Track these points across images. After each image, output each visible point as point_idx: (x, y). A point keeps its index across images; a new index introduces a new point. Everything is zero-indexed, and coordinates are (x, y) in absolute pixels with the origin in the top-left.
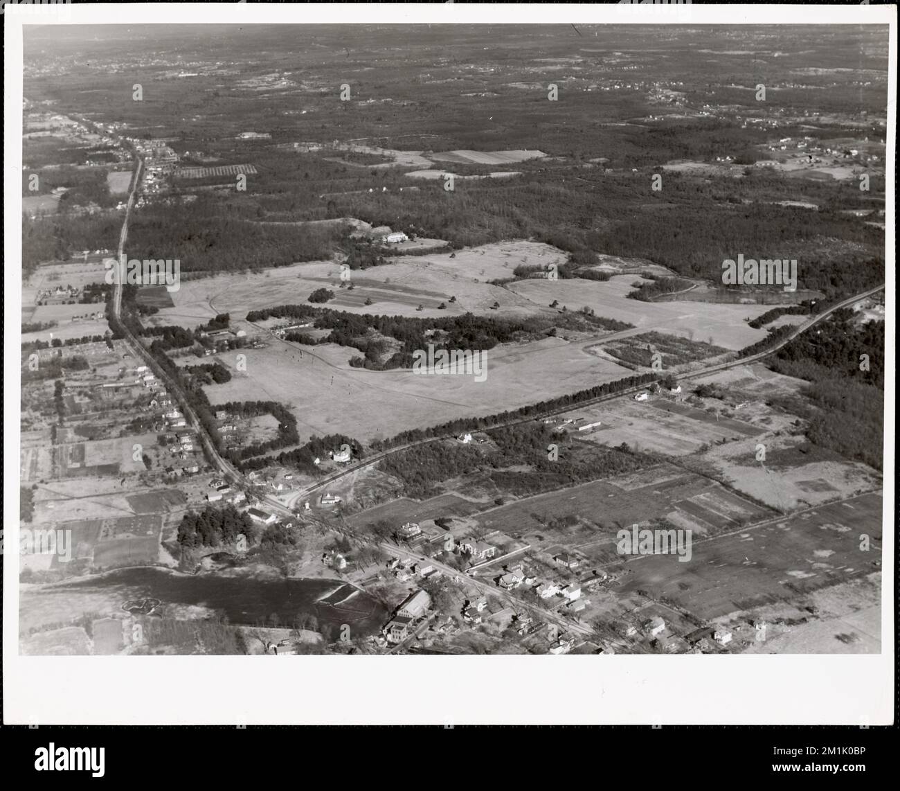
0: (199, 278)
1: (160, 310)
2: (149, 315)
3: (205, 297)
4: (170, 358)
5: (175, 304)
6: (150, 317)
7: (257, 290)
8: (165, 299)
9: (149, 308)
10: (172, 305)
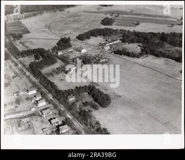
0: (34, 15)
1: (24, 35)
2: (18, 40)
3: (44, 26)
4: (46, 76)
5: (30, 31)
6: (19, 41)
7: (69, 19)
8: (23, 28)
9: (17, 35)
10: (28, 32)
